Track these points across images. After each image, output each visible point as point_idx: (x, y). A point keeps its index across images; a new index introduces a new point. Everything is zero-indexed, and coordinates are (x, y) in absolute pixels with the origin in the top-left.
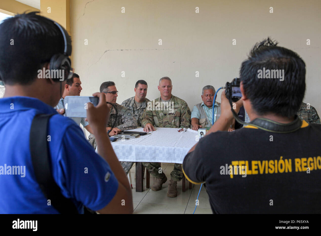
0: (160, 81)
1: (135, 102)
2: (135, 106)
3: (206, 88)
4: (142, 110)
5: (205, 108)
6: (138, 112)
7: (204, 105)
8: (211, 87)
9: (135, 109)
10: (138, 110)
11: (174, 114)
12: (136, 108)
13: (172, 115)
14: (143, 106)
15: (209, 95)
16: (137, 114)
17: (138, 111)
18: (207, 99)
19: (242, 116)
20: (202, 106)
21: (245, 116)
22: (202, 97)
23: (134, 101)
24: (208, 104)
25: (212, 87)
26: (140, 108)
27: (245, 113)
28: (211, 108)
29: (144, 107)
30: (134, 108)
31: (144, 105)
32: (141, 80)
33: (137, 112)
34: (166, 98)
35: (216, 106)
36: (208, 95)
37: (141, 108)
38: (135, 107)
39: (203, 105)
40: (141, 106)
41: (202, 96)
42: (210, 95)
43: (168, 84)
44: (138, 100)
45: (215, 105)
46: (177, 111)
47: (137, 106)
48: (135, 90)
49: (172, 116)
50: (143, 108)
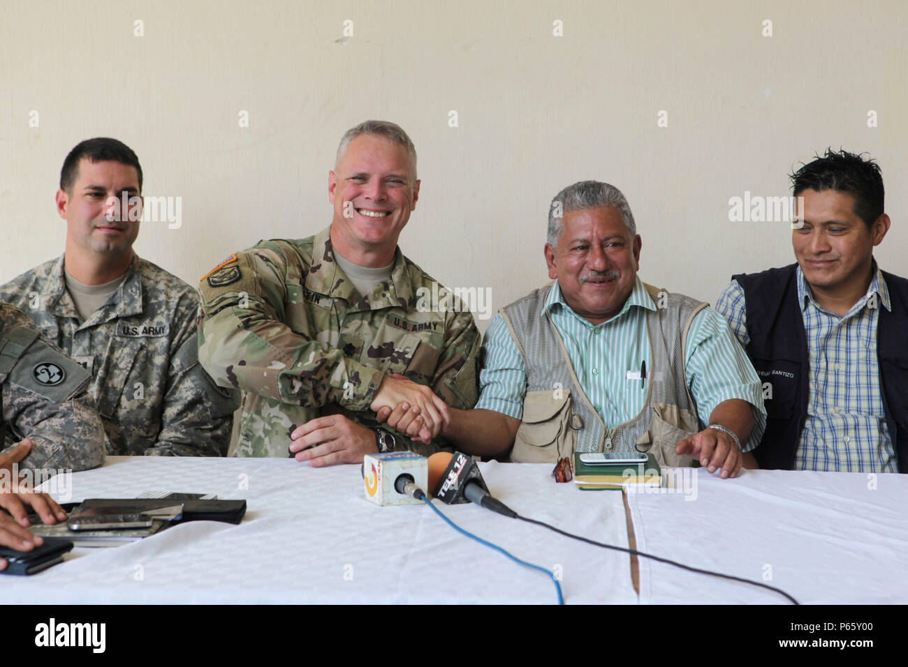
0: (343, 140)
1: (66, 288)
2: (71, 306)
3: (578, 197)
4: (126, 333)
5: (567, 322)
6: (91, 347)
7: (563, 304)
8: (607, 191)
9: (71, 328)
10: (87, 334)
11: (409, 356)
12: (76, 321)
13: (394, 360)
14: (121, 305)
15: (596, 246)
16: (82, 360)
17: (91, 338)
18: (586, 269)
19: (788, 375)
20: (547, 317)
21: (812, 375)
22: (550, 253)
23: (64, 277)
24: (591, 297)
25: (614, 188)
26: (106, 315)
27: (807, 355)
28: (610, 325)
29: (129, 312)
30: (60, 321)
31: (132, 300)
32: (99, 139)
33: (86, 343)
34: (370, 257)
35: (642, 309)
36: (586, 246)
37: (113, 315)
38: (72, 315)
39: (556, 308)
40: (112, 305)
41: (547, 248)
42: (602, 245)
43: (383, 166)
44: (83, 267)
45: (636, 307)
46: (425, 340)
47: (84, 310)
48: (61, 205)
49: (393, 365)
50: (127, 318)
